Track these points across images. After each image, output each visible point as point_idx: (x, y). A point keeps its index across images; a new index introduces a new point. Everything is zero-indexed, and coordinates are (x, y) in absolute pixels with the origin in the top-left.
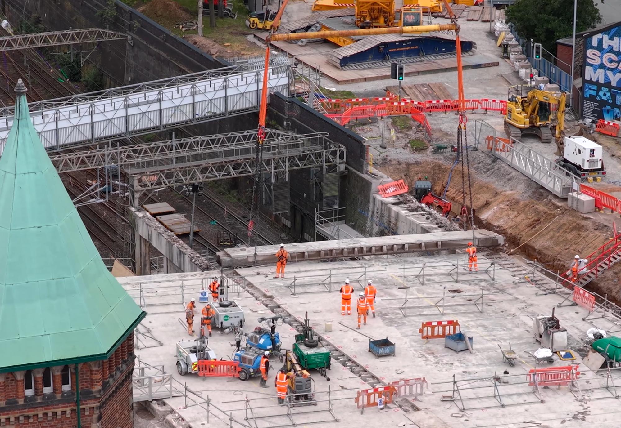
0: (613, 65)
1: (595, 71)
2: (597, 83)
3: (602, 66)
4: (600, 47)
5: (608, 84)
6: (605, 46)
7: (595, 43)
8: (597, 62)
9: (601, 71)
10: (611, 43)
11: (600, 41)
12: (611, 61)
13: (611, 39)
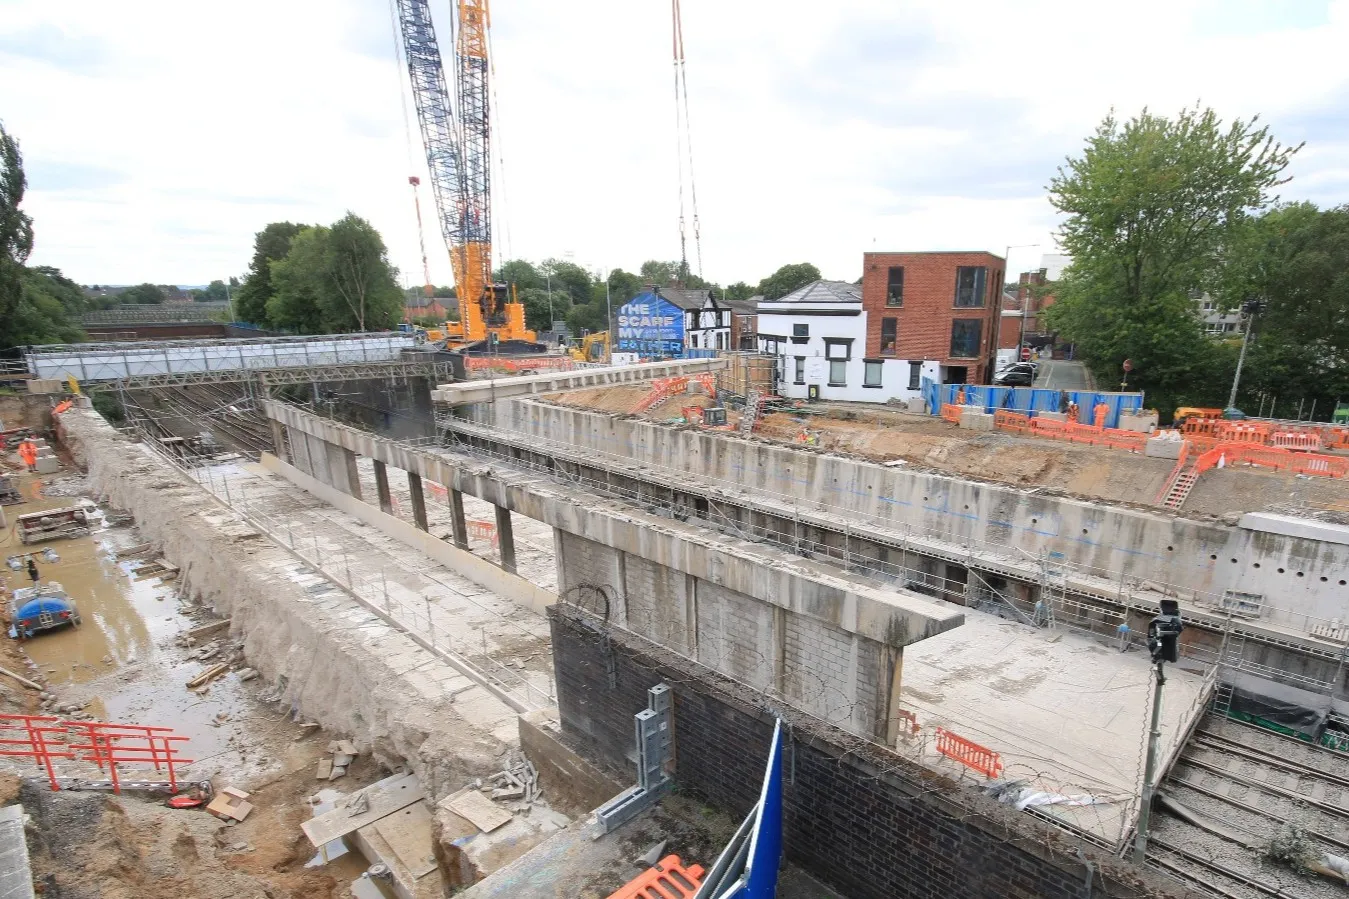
0: (636, 324)
1: (625, 330)
2: (627, 338)
3: (629, 326)
4: (627, 314)
5: (634, 338)
6: (630, 312)
7: (623, 311)
8: (626, 324)
9: (629, 330)
10: (634, 309)
11: (627, 309)
12: (636, 322)
13: (634, 306)
